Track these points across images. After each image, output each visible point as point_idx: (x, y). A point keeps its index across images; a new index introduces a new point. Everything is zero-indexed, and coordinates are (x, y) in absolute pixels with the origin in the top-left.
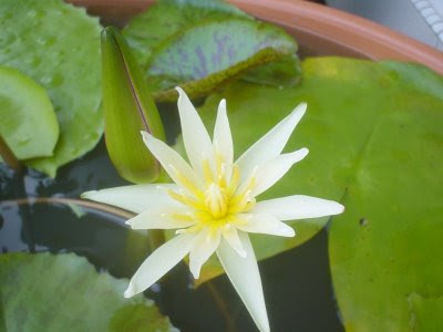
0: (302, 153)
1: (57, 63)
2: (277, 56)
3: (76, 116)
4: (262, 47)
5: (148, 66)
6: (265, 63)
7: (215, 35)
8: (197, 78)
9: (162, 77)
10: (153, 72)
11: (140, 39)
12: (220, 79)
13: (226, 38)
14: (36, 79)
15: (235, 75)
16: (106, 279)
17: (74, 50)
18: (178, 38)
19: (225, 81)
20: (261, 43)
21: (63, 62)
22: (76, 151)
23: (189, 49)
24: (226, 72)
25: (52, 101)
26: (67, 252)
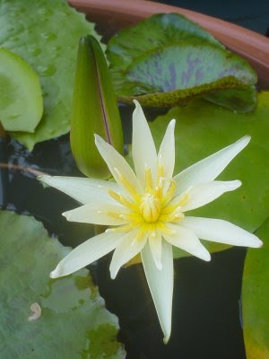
0: (235, 185)
1: (54, 56)
2: (237, 85)
3: (60, 103)
4: (226, 75)
5: (127, 72)
6: (225, 89)
7: (189, 56)
8: (166, 91)
9: (137, 84)
10: (130, 78)
11: (125, 48)
12: (183, 96)
13: (197, 61)
14: (33, 66)
15: (198, 94)
16: (54, 244)
17: (69, 48)
18: (157, 53)
19: (188, 98)
20: (226, 70)
21: (58, 56)
22: (53, 133)
23: (164, 65)
24: (190, 90)
25: (42, 88)
26: (29, 215)
